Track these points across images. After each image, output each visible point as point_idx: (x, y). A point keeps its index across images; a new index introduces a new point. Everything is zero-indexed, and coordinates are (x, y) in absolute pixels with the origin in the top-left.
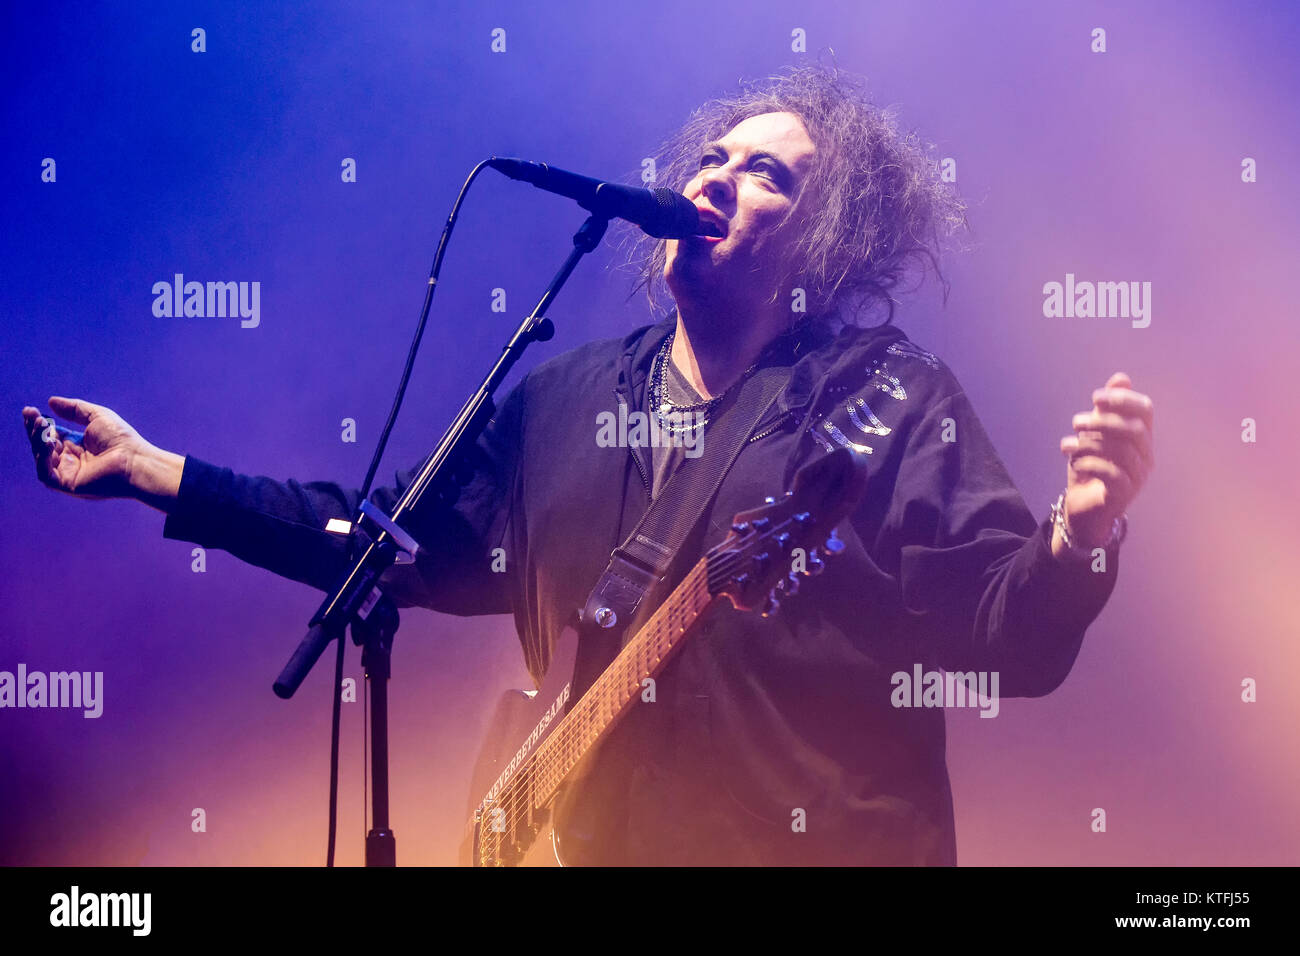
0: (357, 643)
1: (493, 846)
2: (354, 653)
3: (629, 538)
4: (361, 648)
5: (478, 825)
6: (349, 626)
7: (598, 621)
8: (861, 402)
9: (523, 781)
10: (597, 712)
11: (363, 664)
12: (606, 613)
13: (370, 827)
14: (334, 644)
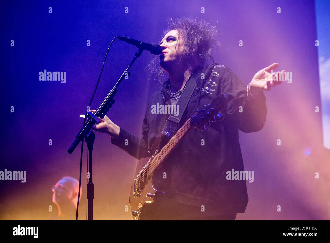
0: (86, 142)
1: (138, 184)
2: (85, 144)
3: (170, 117)
4: (87, 143)
5: (136, 180)
6: (84, 138)
7: (166, 135)
8: (211, 80)
9: (146, 170)
10: (164, 153)
11: (87, 146)
12: (167, 133)
13: (88, 182)
14: (81, 142)
